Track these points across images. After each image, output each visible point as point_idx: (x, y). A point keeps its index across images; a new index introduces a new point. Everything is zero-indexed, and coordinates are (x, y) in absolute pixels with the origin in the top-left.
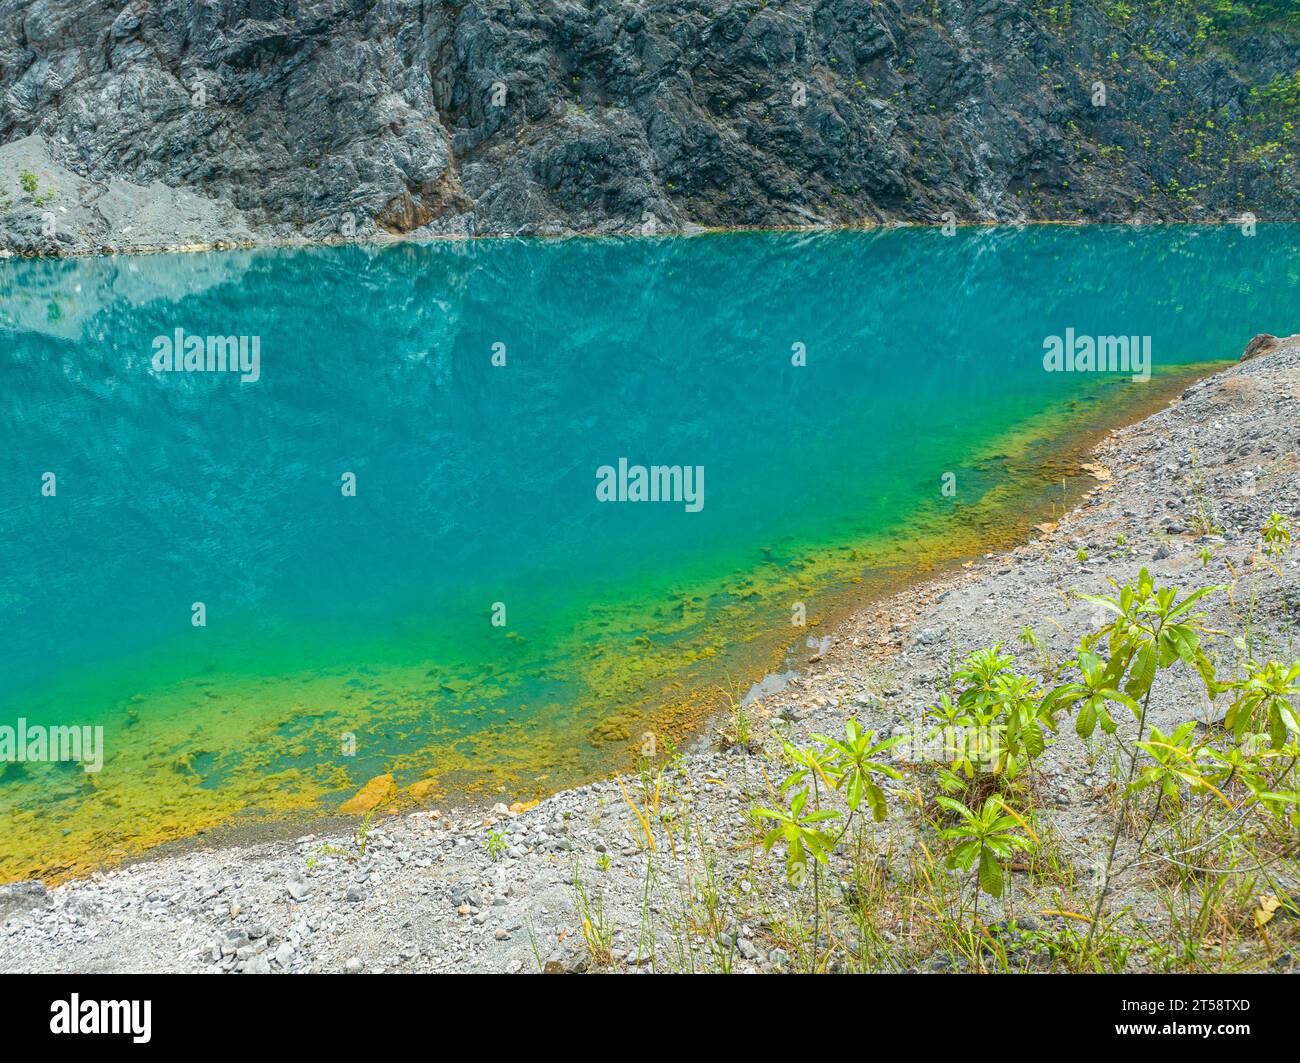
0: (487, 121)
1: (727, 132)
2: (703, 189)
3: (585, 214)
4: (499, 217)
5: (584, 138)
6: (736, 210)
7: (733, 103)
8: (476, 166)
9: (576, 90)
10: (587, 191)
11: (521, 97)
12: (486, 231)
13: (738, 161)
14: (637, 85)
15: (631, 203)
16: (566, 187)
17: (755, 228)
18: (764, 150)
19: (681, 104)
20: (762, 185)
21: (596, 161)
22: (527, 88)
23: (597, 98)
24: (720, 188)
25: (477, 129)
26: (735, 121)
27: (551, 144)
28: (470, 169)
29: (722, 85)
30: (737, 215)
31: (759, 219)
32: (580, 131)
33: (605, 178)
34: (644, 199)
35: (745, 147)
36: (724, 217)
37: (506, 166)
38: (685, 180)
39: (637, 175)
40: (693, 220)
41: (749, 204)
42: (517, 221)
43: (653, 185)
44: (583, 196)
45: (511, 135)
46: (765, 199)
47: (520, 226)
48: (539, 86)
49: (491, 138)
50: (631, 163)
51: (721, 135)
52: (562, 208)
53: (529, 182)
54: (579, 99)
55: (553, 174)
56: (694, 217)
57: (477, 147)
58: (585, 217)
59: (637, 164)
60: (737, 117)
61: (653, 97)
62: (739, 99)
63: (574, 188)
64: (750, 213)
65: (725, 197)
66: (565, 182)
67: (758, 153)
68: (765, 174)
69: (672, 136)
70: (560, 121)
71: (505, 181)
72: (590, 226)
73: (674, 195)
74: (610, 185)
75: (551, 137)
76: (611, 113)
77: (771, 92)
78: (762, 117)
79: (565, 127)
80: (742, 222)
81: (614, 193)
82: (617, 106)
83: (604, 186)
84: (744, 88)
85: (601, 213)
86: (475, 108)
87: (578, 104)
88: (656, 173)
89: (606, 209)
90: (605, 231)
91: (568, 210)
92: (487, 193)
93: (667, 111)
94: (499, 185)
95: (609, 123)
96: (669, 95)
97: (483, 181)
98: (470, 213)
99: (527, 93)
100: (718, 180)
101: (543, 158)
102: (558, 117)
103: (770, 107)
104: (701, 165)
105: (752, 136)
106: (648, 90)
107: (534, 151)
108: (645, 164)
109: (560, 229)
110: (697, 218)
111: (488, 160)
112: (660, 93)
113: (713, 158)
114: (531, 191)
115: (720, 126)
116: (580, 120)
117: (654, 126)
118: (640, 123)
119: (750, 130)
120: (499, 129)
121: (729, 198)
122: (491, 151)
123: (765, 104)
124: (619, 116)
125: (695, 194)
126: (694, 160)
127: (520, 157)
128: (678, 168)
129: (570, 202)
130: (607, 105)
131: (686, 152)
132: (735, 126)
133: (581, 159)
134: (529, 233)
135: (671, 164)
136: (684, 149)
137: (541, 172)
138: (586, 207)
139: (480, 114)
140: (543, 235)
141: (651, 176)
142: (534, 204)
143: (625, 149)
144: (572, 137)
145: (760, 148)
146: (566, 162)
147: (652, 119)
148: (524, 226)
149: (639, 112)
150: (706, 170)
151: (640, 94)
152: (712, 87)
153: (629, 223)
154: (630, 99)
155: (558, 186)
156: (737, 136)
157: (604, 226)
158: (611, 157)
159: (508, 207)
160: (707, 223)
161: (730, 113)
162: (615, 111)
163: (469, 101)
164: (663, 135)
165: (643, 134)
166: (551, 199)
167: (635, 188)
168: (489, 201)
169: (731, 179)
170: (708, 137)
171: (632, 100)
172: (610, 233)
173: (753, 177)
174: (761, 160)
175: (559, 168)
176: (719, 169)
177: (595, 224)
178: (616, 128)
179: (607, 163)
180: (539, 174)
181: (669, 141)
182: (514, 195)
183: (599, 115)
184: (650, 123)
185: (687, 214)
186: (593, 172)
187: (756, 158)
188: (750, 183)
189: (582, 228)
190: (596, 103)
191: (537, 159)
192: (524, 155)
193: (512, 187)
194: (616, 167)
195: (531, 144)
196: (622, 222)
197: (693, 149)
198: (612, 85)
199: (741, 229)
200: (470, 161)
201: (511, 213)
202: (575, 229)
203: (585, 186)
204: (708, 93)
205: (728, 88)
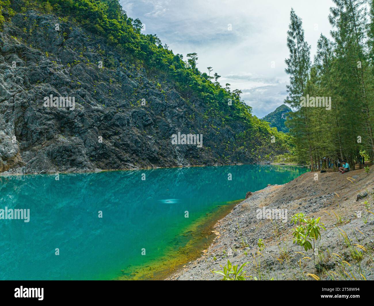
0: (33, 139)
1: (109, 144)
2: (101, 159)
3: (64, 167)
4: (34, 168)
5: (64, 145)
6: (111, 165)
7: (110, 136)
8: (27, 152)
9: (62, 132)
10: (64, 160)
11: (45, 133)
12: (29, 172)
13: (112, 151)
14: (81, 130)
15: (79, 163)
16: (58, 159)
17: (117, 170)
18: (119, 149)
19: (94, 136)
20: (119, 158)
21: (68, 151)
22: (47, 130)
23: (69, 134)
24: (106, 159)
25: (29, 142)
26: (111, 141)
27: (53, 146)
28: (26, 153)
29: (107, 131)
30: (111, 166)
31: (118, 167)
32: (63, 143)
33: (71, 156)
34: (83, 162)
35: (114, 148)
36: (108, 167)
37: (38, 153)
38: (96, 157)
39: (81, 155)
40: (98, 168)
41: (115, 163)
42: (40, 169)
43: (86, 158)
44: (63, 161)
45: (40, 144)
46: (119, 162)
47: (41, 170)
48: (50, 130)
49: (34, 144)
50: (79, 152)
51: (107, 144)
52: (56, 165)
53: (45, 157)
54: (63, 134)
55: (54, 155)
56: (98, 167)
57: (29, 147)
58: (63, 167)
59: (81, 152)
60: (111, 140)
61: (86, 134)
62: (111, 135)
63: (60, 159)
64: (115, 166)
65: (108, 161)
66: (58, 157)
67: (117, 149)
68: (119, 155)
69: (92, 145)
70: (57, 140)
71: (37, 157)
72: (65, 170)
73: (92, 161)
74: (72, 158)
75: (54, 144)
76: (73, 138)
77: (121, 133)
78: (118, 140)
79: (58, 141)
80: (113, 168)
81: (73, 160)
82: (75, 136)
83: (70, 158)
84: (113, 132)
85: (69, 166)
86: (29, 136)
87: (63, 135)
88: (87, 154)
89: (71, 165)
90: (71, 172)
91: (58, 165)
92: (31, 161)
93: (90, 138)
94: (35, 158)
95: (72, 141)
96: (91, 133)
97: (30, 157)
98: (24, 167)
99: (46, 132)
100: (106, 157)
101: (51, 150)
102: (57, 138)
103: (120, 137)
104: (100, 152)
105: (115, 145)
106: (85, 132)
107: (48, 148)
108: (83, 152)
109: (55, 171)
110: (99, 167)
111: (32, 151)
112: (88, 133)
113: (105, 151)
114: (46, 160)
115: (106, 142)
116: (63, 139)
117: (86, 142)
118: (82, 141)
119: (115, 143)
120: (37, 142)
121: (109, 161)
122: (33, 148)
123: (119, 136)
124: (76, 139)
125: (99, 160)
126: (98, 151)
127: (43, 150)
128: (93, 153)
129: (59, 163)
130: (72, 136)
131: (96, 149)
132: (111, 142)
133: (63, 151)
134: (44, 173)
135: (91, 152)
136: (95, 148)
137: (50, 154)
138: (64, 165)
139: (31, 137)
140: (49, 173)
141: (85, 155)
142: (47, 164)
143: (77, 148)
144: (60, 144)
145: (118, 148)
146: (58, 151)
147: (86, 140)
148: (43, 171)
149: (82, 138)
150: (102, 154)
151: (82, 133)
152: (104, 132)
153: (78, 169)
154: (79, 134)
155: (55, 158)
156: (111, 145)
157: (70, 170)
158: (73, 150)
159: (39, 165)
160: (102, 169)
161: (109, 138)
162: (75, 137)
163: (27, 133)
164: (89, 144)
165: (83, 144)
166: (53, 162)
167: (80, 159)
168: (31, 163)
169: (109, 156)
170: (102, 145)
171: (80, 135)
172: (72, 172)
173: (116, 156)
174: (118, 151)
175: (56, 153)
176: (106, 153)
177: (67, 170)
178: (75, 142)
179: (72, 152)
180: (49, 155)
181: (91, 146)
182: (40, 161)
183: (69, 138)
184: (85, 141)
185: (96, 166)
186: (67, 154)
187: (117, 151)
188: (115, 157)
189: (63, 170)
190: (69, 135)
191: (49, 151)
192: (44, 149)
193: (40, 159)
194: (74, 153)
195: (47, 146)
196: (76, 169)
197: (98, 148)
198: (74, 130)
199: (112, 170)
200: (26, 151)
201: (39, 166)
202: (60, 171)
203: (64, 158)
204: (103, 133)
205: (108, 132)
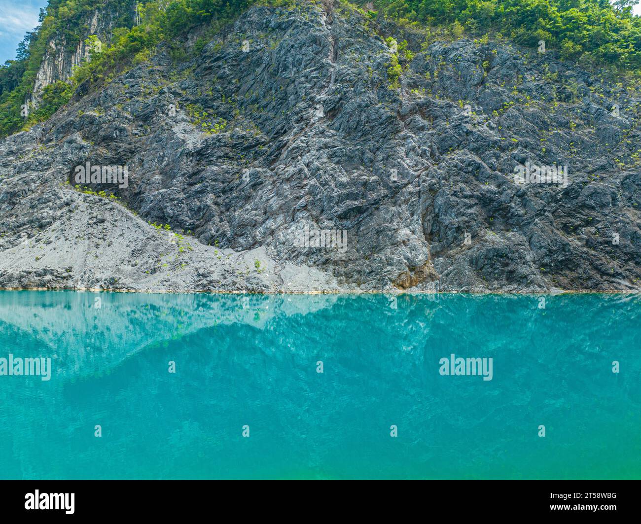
0: (447, 239)
1: (574, 242)
2: (562, 271)
3: (496, 282)
4: (451, 283)
5: (496, 246)
6: (582, 281)
7: (576, 228)
8: (441, 259)
9: (491, 224)
10: (497, 271)
11: (464, 228)
12: (445, 289)
13: (581, 256)
14: (523, 221)
15: (521, 277)
16: (486, 269)
17: (594, 291)
18: (597, 251)
19: (547, 229)
20: (596, 268)
21: (502, 257)
22: (467, 224)
23: (502, 227)
24: (572, 270)
25: (442, 243)
26: (578, 236)
27: (478, 249)
28: (438, 261)
29: (570, 219)
30: (582, 284)
31: (596, 286)
32: (493, 243)
33: (507, 265)
34: (528, 275)
35: (585, 249)
36: (575, 285)
37: (456, 259)
38: (551, 266)
39: (524, 263)
40: (556, 286)
41: (589, 278)
42: (460, 285)
43: (533, 268)
44: (495, 274)
45: (459, 245)
46: (599, 276)
47: (462, 288)
48: (473, 223)
49: (449, 247)
50: (521, 258)
51: (570, 243)
52: (484, 279)
53: (467, 267)
54: (493, 228)
55: (479, 263)
56: (557, 285)
57: (442, 251)
58: (496, 284)
59: (524, 258)
60: (579, 234)
61: (532, 226)
62: (580, 226)
63: (490, 270)
64: (590, 283)
65: (575, 275)
66: (486, 267)
67: (593, 252)
68: (598, 263)
69: (543, 245)
70: (484, 238)
71: (455, 266)
72: (498, 288)
73: (545, 274)
74: (510, 268)
75: (479, 246)
76: (509, 234)
77: (599, 222)
78: (594, 234)
79: (486, 241)
80: (585, 288)
81: (511, 272)
82: (513, 231)
83: (506, 269)
84: (582, 220)
85: (505, 282)
86: (442, 233)
87: (493, 230)
88: (534, 262)
89: (507, 280)
90: (507, 291)
91: (487, 280)
92: (446, 272)
93: (540, 232)
94: (452, 268)
95: (509, 239)
96: (541, 225)
97: (444, 266)
98: (438, 281)
99: (467, 226)
100: (570, 266)
101: (475, 256)
102: (484, 236)
103: (598, 229)
104: (560, 258)
105: (588, 244)
106: (529, 223)
107: (470, 253)
108: (528, 258)
109: (483, 289)
110: (558, 285)
111: (447, 257)
112: (536, 224)
113: (568, 255)
114: (468, 271)
115: (570, 239)
116: (493, 238)
117: (533, 240)
118: (525, 239)
119: (587, 241)
120: (453, 242)
121: (577, 275)
122: (449, 252)
123: (596, 227)
124: (514, 236)
125: (556, 273)
126: (555, 256)
127: (463, 255)
128: (546, 260)
129: (488, 277)
130: (508, 231)
131: (550, 252)
132: (578, 239)
133: (494, 256)
134: (466, 291)
135: (543, 258)
136: (550, 251)
137: (473, 262)
138: (497, 279)
139: (444, 236)
140: (474, 292)
141: (532, 264)
142: (469, 277)
143: (517, 251)
144: (489, 246)
145: (594, 250)
146: (486, 257)
147: (532, 237)
148: (464, 288)
149: (525, 234)
150: (562, 261)
151: (525, 225)
152: (564, 220)
153: (520, 287)
154: (520, 227)
155: (482, 268)
156: (580, 244)
157: (506, 288)
158: (510, 255)
159: (457, 279)
160: (564, 288)
161: (575, 233)
162: (512, 233)
163: (439, 230)
164: (538, 244)
165: (527, 244)
166: (478, 275)
167: (523, 270)
168: (447, 275)
169: (578, 266)
170: (563, 245)
171: (521, 228)
172: (510, 292)
173: (590, 265)
174: (595, 256)
175: (483, 260)
176: (570, 260)
177: (501, 287)
178: (512, 241)
179: (508, 258)
180: (472, 263)
181: (541, 247)
182: (459, 273)
183: (503, 235)
184: (530, 238)
185: (552, 283)
186: (500, 262)
187: (592, 255)
188: (590, 267)
189: (495, 289)
190: (502, 230)
191: (471, 256)
192: (465, 254)
193: (458, 269)
194: (512, 260)
195: (469, 249)
196: (516, 287)
197: (555, 251)
198: (510, 221)
199: (585, 291)
200: (439, 257)
201: (458, 281)
202: (491, 290)
203: (496, 269)
204: (562, 223)
205: (574, 220)
